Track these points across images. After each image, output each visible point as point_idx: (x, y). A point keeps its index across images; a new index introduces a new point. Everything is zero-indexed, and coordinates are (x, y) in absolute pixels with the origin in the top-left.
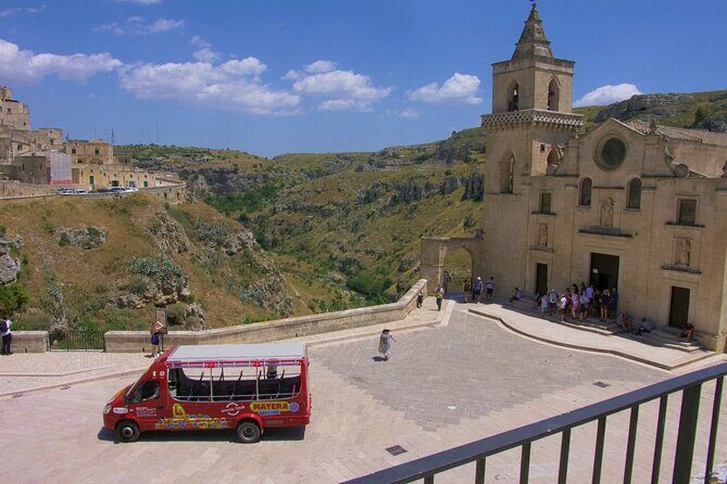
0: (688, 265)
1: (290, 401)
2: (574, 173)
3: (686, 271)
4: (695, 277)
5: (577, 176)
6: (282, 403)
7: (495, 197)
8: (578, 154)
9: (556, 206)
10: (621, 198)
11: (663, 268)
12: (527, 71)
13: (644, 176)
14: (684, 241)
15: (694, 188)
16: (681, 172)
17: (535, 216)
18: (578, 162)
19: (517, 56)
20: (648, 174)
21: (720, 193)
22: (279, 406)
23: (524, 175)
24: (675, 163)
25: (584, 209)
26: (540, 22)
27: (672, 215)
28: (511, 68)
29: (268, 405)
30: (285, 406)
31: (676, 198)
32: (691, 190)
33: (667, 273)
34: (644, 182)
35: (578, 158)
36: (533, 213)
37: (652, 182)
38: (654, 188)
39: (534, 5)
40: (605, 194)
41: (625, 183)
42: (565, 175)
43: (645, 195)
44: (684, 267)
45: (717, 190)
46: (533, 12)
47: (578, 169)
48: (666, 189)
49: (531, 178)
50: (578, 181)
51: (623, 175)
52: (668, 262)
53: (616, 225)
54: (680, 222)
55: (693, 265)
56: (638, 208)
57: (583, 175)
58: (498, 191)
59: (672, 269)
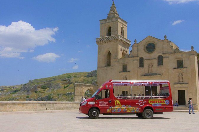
0: (183, 82)
1: (165, 99)
2: (137, 55)
3: (183, 84)
4: (186, 85)
5: (138, 56)
6: (162, 100)
7: (103, 68)
8: (137, 49)
9: (129, 68)
10: (156, 62)
11: (174, 84)
12: (115, 22)
13: (164, 54)
14: (180, 74)
15: (182, 56)
16: (177, 51)
17: (121, 73)
18: (138, 52)
19: (108, 18)
20: (165, 53)
21: (191, 56)
22: (161, 102)
23: (115, 58)
24: (174, 48)
25: (141, 68)
26: (116, 8)
27: (175, 65)
28: (107, 21)
29: (156, 101)
30: (164, 102)
31: (176, 60)
32: (181, 56)
33: (176, 86)
34: (163, 56)
35: (138, 50)
36: (120, 72)
37: (167, 55)
38: (168, 57)
39: (113, 2)
40: (149, 62)
41: (157, 57)
42: (133, 57)
43: (164, 60)
44: (182, 82)
45: (190, 55)
46: (113, 4)
47: (138, 54)
48: (172, 57)
49: (119, 59)
50: (138, 58)
51: (156, 54)
52: (176, 82)
53: (154, 72)
54: (178, 67)
55: (185, 81)
56: (163, 65)
57: (140, 56)
58: (104, 66)
59: (178, 84)
